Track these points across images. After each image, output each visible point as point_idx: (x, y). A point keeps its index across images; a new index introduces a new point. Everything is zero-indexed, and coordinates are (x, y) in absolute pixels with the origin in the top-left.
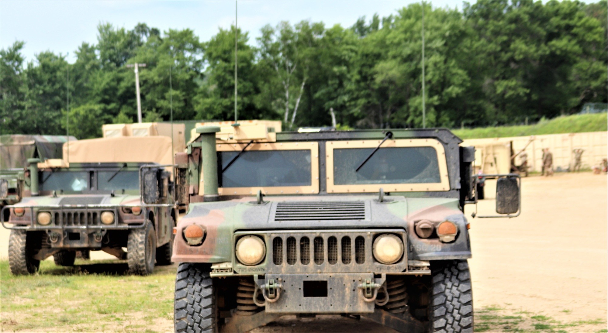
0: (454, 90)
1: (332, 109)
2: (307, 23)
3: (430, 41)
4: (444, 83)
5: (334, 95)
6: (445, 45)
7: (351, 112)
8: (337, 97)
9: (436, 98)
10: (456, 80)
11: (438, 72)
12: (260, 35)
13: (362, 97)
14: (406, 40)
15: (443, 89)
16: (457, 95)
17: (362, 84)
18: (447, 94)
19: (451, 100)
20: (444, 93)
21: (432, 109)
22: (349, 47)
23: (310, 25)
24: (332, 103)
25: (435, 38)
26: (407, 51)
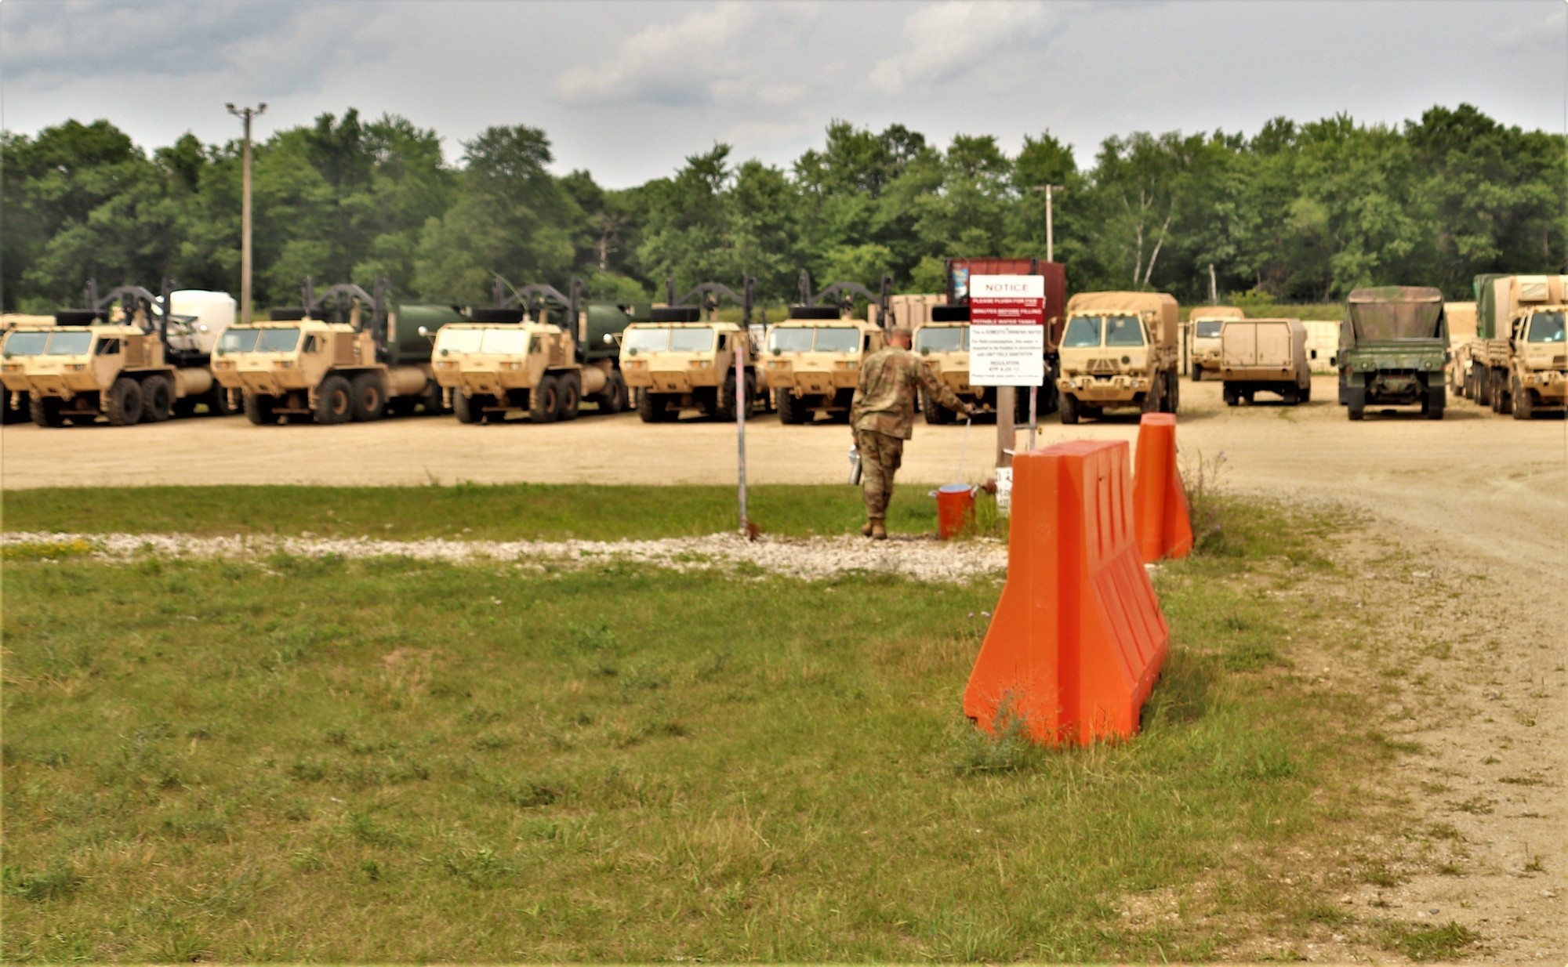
0: (1401, 247)
1: (1211, 266)
2: (1176, 137)
3: (1364, 173)
4: (1386, 236)
5: (1212, 245)
6: (1387, 179)
7: (1236, 271)
8: (1216, 249)
9: (1374, 255)
10: (1405, 231)
11: (1379, 219)
12: (1102, 150)
13: (1266, 249)
14: (1326, 171)
15: (1382, 245)
16: (1405, 252)
17: (1265, 231)
18: (1390, 251)
19: (1396, 259)
20: (1385, 250)
21: (1368, 273)
22: (1236, 175)
23: (1182, 139)
24: (1208, 257)
25: (1371, 169)
26: (1328, 186)
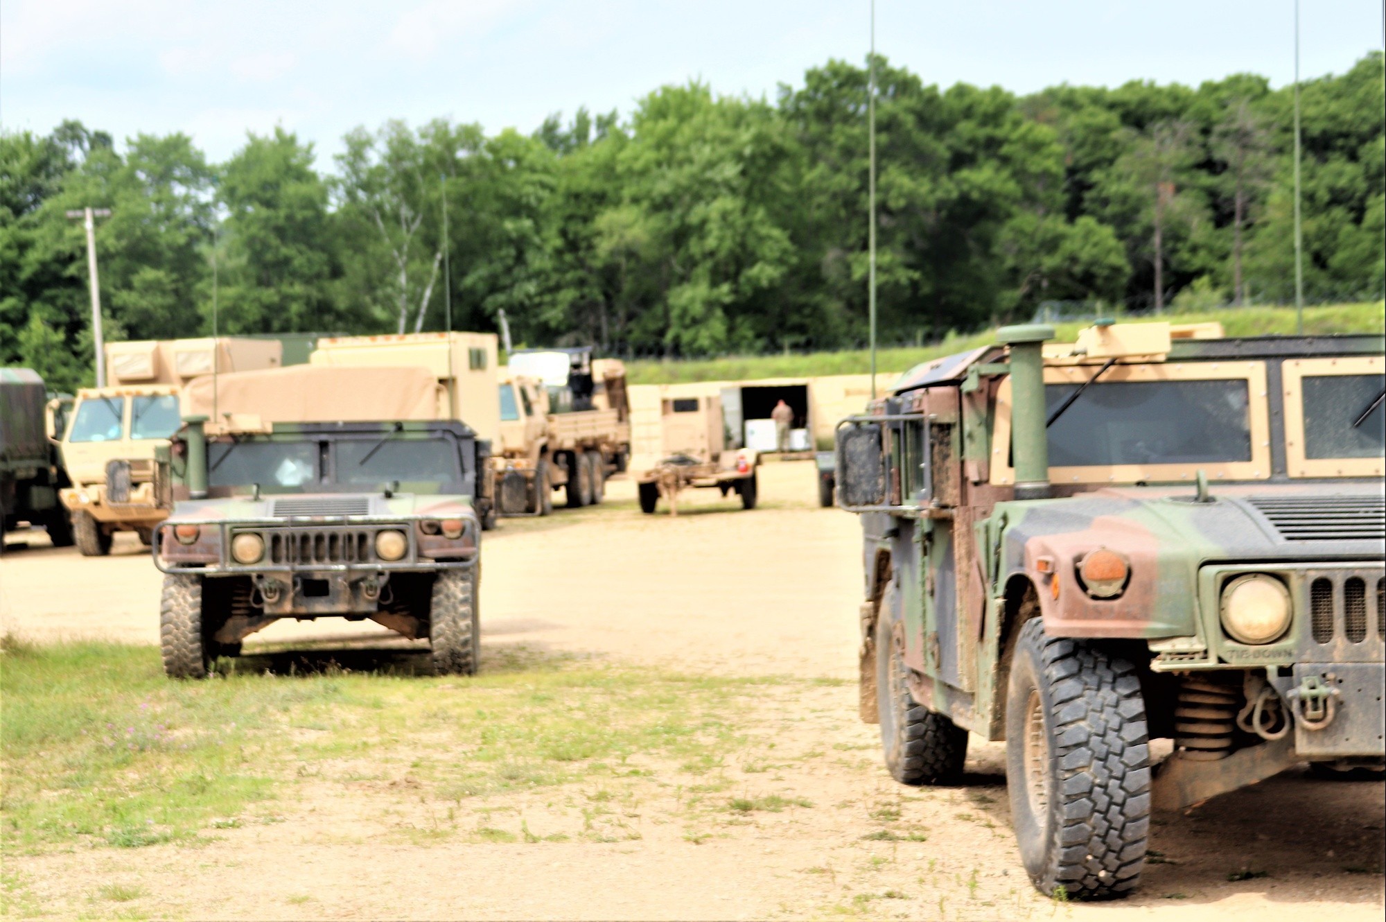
0: (764, 273)
1: (501, 312)
2: (446, 125)
3: (711, 165)
4: (742, 258)
5: (505, 281)
6: (744, 173)
7: (543, 318)
8: (512, 286)
9: (725, 288)
10: (770, 250)
11: (729, 233)
12: (343, 149)
13: (569, 285)
14: (659, 164)
15: (737, 273)
16: (771, 281)
17: (568, 257)
18: (749, 280)
19: (759, 292)
20: (742, 279)
21: (719, 313)
22: (536, 177)
23: (453, 128)
24: (501, 298)
25: (721, 159)
26: (663, 187)
